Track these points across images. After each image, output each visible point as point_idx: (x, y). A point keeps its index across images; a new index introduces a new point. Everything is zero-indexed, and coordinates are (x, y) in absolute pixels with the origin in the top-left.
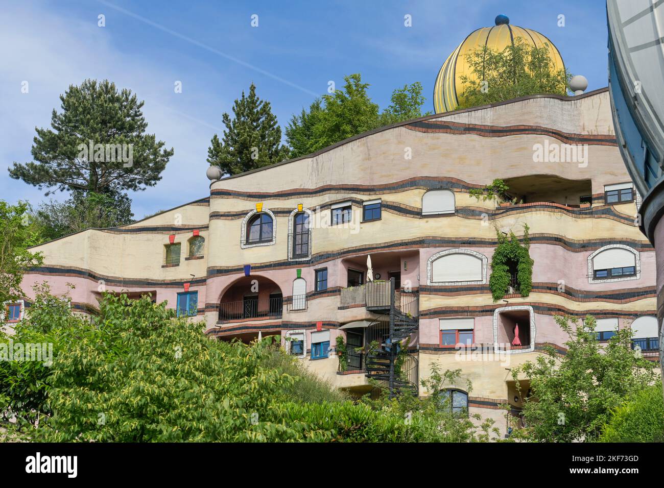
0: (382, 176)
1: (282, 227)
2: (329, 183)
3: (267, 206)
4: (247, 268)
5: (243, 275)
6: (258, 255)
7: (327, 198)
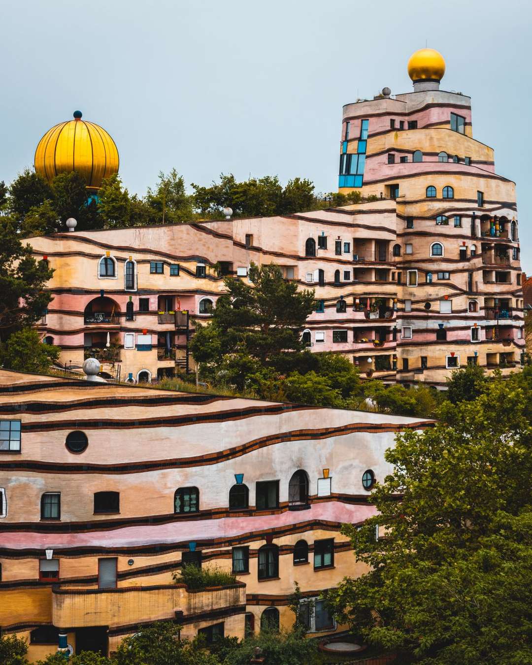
0: (180, 252)
1: (121, 269)
2: (149, 248)
3: (113, 254)
4: (102, 292)
5: (100, 295)
6: (107, 284)
7: (149, 257)
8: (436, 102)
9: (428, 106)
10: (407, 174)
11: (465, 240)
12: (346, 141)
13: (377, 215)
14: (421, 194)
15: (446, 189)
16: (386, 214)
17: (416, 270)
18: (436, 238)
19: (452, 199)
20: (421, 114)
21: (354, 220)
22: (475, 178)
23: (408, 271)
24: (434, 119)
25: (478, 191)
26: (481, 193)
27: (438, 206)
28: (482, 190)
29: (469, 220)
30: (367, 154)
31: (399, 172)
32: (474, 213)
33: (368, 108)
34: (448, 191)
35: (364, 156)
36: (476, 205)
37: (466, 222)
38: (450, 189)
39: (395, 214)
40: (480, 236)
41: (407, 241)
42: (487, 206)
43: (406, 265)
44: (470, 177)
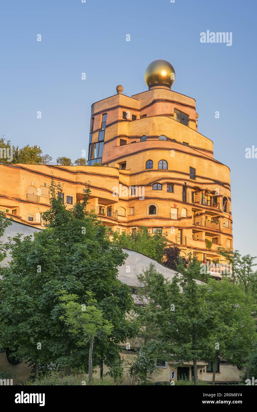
8: (160, 98)
9: (155, 102)
10: (132, 152)
11: (177, 204)
12: (92, 132)
13: (99, 178)
14: (141, 166)
15: (161, 162)
16: (108, 179)
17: (136, 227)
18: (152, 200)
19: (167, 170)
20: (149, 108)
21: (76, 179)
22: (188, 156)
23: (130, 228)
24: (159, 111)
25: (190, 167)
26: (192, 170)
27: (154, 175)
28: (194, 167)
29: (181, 188)
30: (105, 140)
31: (127, 152)
32: (185, 183)
33: (106, 104)
34: (163, 164)
35: (103, 143)
36: (188, 178)
37: (178, 189)
38: (164, 162)
39: (118, 180)
40: (191, 202)
41: (131, 204)
42: (198, 180)
43: (129, 224)
44: (183, 154)
